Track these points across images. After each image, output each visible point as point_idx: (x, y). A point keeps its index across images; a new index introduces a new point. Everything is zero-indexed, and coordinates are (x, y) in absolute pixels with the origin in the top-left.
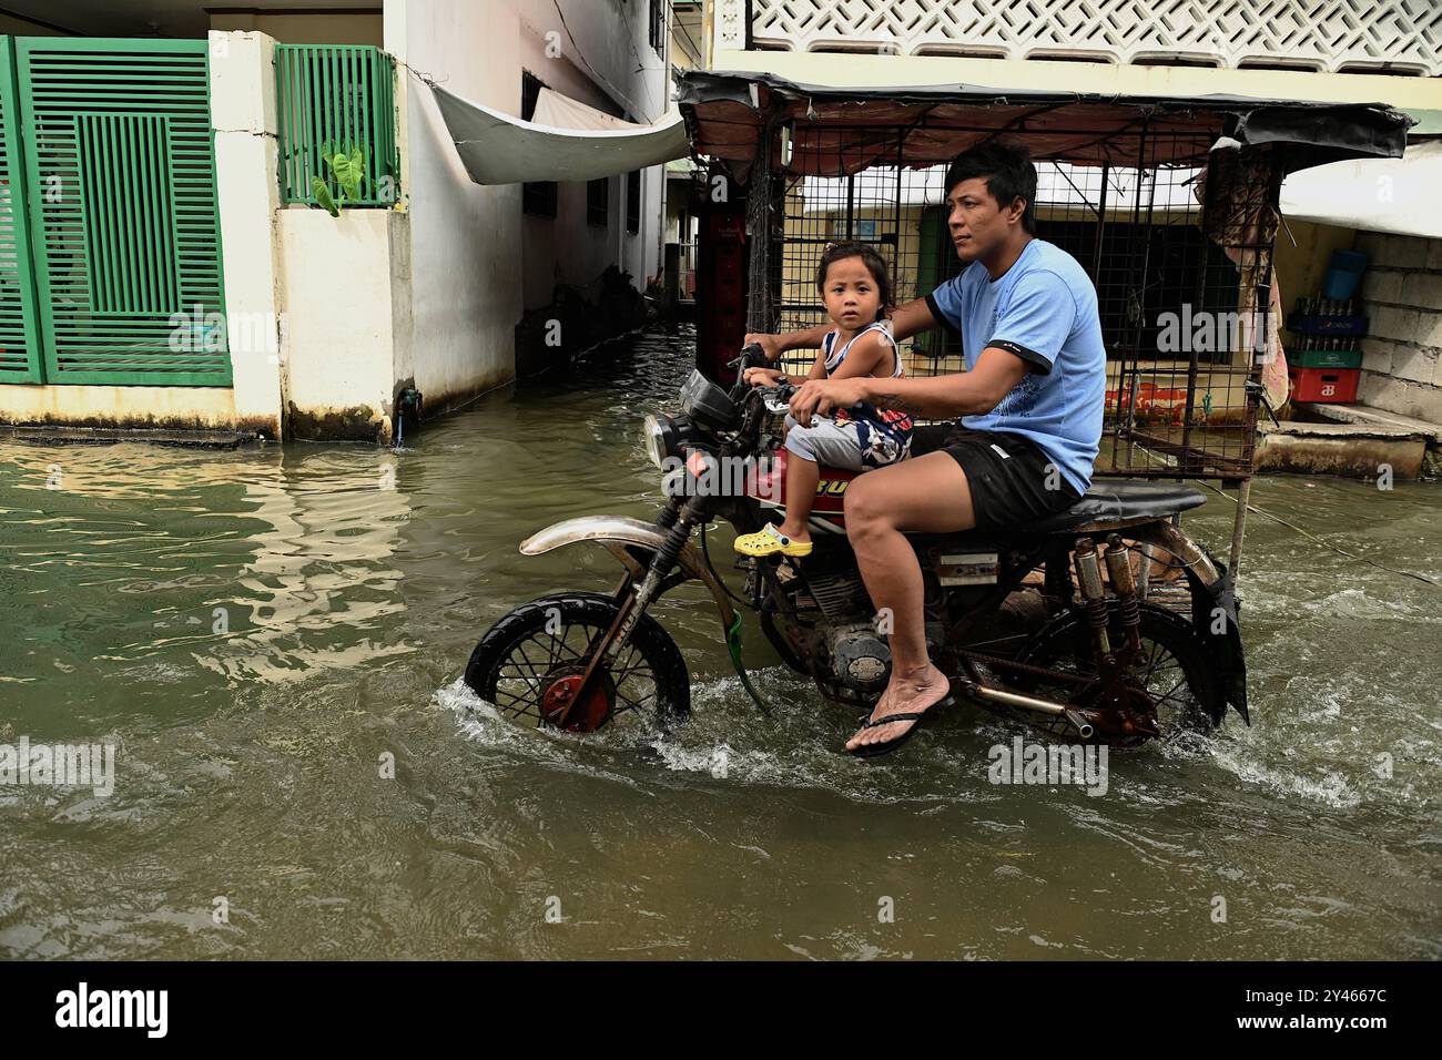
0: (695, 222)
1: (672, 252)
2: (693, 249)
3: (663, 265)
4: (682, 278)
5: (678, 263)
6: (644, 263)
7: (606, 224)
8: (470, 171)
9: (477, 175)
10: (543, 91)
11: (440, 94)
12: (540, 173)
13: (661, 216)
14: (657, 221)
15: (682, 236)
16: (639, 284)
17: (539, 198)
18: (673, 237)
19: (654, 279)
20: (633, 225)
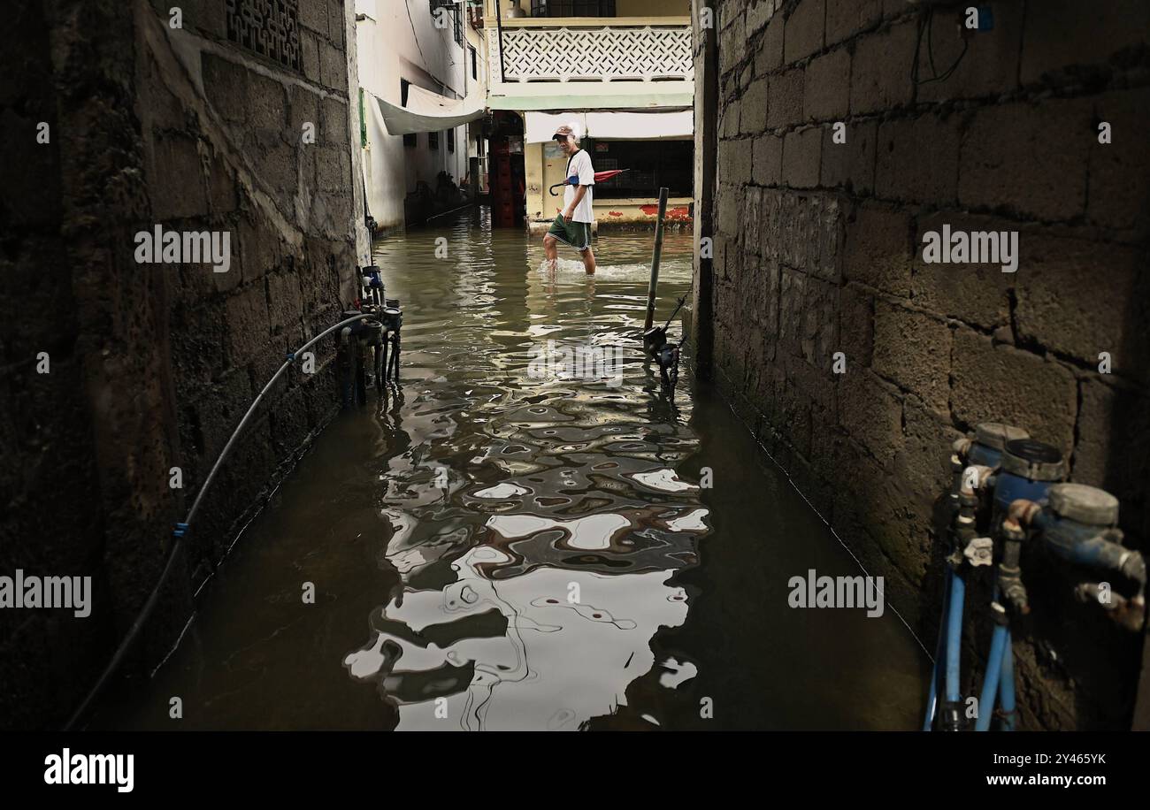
0: (486, 142)
1: (474, 162)
2: (486, 160)
3: (469, 170)
4: (481, 179)
5: (478, 169)
6: (458, 168)
7: (438, 148)
8: (388, 130)
9: (391, 133)
10: (410, 86)
11: (380, 101)
12: (412, 130)
13: (466, 141)
14: (464, 144)
15: (479, 152)
16: (456, 181)
17: (410, 140)
18: (473, 153)
19: (464, 179)
20: (451, 148)
